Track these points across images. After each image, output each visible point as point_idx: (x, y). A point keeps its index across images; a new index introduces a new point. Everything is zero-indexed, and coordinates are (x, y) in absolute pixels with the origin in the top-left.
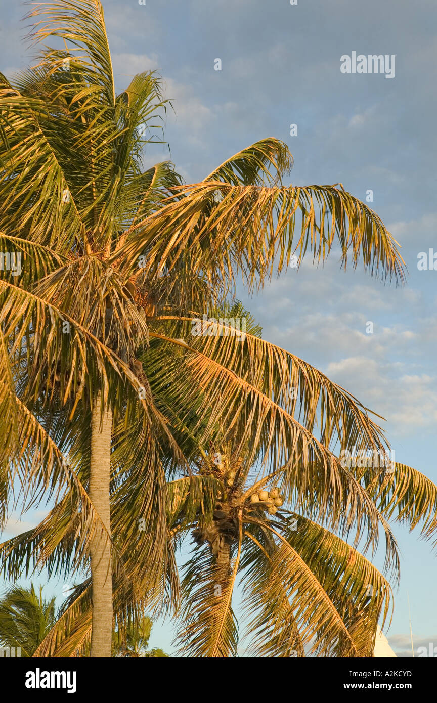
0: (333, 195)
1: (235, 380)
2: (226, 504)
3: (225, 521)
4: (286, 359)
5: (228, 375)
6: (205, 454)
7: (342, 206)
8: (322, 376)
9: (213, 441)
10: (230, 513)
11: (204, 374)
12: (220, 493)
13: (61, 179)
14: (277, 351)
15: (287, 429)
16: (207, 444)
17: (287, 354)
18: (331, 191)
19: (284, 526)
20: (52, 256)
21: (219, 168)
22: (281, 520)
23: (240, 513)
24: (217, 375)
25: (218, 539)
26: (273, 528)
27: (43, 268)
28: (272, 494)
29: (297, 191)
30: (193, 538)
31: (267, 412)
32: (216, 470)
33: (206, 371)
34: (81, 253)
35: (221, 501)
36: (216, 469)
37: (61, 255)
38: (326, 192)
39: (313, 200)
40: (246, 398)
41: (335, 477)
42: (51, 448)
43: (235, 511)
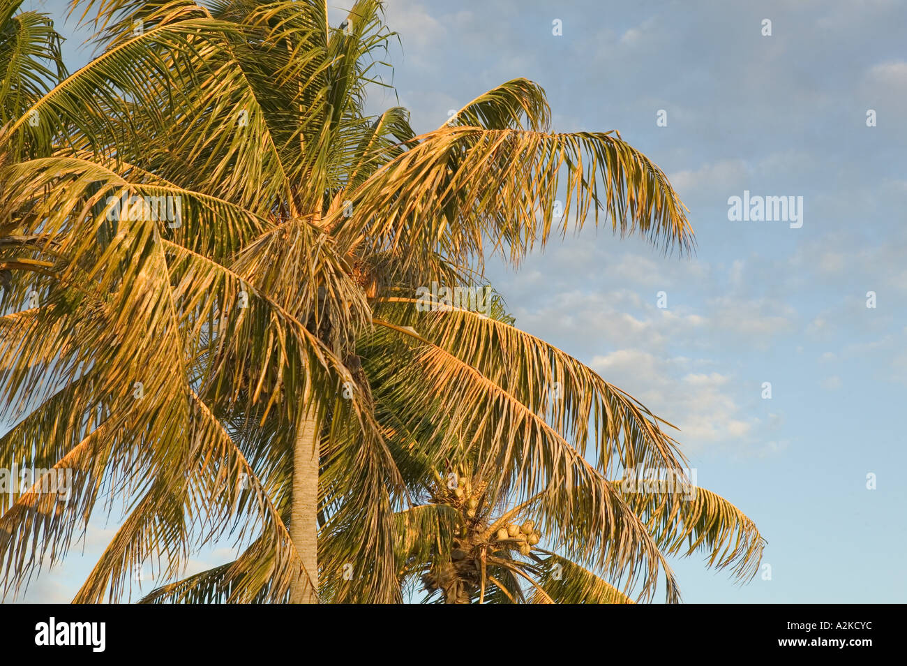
0: (607, 144)
1: (479, 380)
2: (466, 541)
3: (465, 562)
4: (546, 353)
5: (470, 374)
6: (439, 476)
7: (618, 161)
8: (594, 375)
9: (450, 460)
10: (471, 552)
11: (440, 372)
12: (458, 526)
13: (260, 121)
14: (534, 342)
15: (546, 444)
16: (441, 463)
17: (548, 347)
18: (604, 139)
19: (539, 569)
20: (248, 218)
21: (460, 111)
22: (536, 562)
23: (484, 553)
24: (457, 373)
25: (455, 586)
26: (526, 573)
27: (238, 232)
28: (525, 528)
29: (561, 139)
30: (423, 585)
31: (520, 421)
32: (454, 498)
33: (443, 367)
34: (284, 215)
35: (460, 537)
36: (453, 495)
37: (260, 217)
38: (597, 140)
39: (581, 150)
40: (493, 403)
41: (605, 508)
42: (241, 464)
43: (476, 550)
